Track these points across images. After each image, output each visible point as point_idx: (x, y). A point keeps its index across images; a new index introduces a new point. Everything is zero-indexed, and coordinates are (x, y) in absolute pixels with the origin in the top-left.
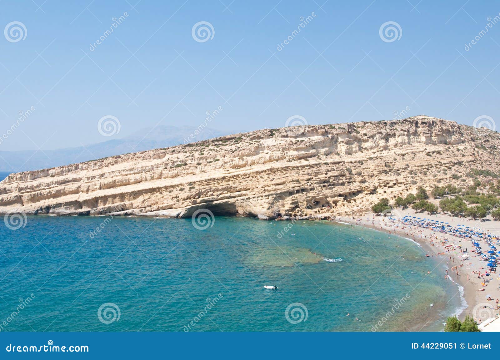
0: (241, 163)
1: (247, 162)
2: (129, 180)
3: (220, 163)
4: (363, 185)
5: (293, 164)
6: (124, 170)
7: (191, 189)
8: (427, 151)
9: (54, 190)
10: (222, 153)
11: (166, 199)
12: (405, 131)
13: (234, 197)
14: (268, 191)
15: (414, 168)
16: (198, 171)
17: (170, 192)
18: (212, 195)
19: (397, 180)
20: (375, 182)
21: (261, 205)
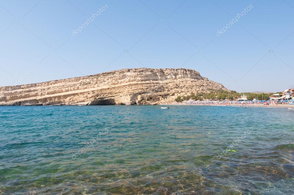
0: (116, 82)
1: (119, 82)
2: (62, 90)
3: (106, 83)
4: (169, 92)
5: (139, 82)
6: (60, 86)
7: (93, 93)
8: (191, 80)
9: (23, 95)
10: (107, 78)
11: (81, 98)
12: (182, 72)
13: (114, 96)
14: (130, 93)
15: (187, 87)
16: (96, 86)
17: (83, 95)
18: (103, 96)
19: (181, 90)
20: (173, 91)
21: (127, 99)
